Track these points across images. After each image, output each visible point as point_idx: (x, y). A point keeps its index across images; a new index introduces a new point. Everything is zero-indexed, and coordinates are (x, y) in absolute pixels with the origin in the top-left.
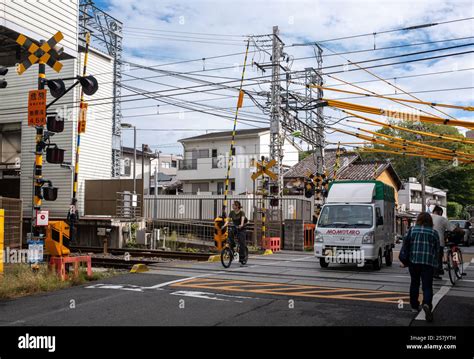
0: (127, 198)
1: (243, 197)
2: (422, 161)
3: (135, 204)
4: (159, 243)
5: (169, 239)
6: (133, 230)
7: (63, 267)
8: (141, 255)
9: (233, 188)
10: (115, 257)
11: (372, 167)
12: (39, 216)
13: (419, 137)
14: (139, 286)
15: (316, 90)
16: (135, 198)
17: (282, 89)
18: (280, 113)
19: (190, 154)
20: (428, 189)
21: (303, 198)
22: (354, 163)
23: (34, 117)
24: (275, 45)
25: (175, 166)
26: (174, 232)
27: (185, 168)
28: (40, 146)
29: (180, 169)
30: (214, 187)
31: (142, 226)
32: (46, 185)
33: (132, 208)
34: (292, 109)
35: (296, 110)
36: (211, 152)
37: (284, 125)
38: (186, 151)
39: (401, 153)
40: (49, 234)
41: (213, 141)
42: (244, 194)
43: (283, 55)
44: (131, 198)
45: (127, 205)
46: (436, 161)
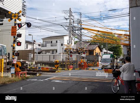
0: (30, 55)
1: (60, 54)
2: (107, 44)
3: (32, 57)
4: (39, 68)
5: (42, 66)
6: (32, 64)
7: (20, 75)
8: (36, 71)
9: (57, 52)
10: (29, 72)
11: (94, 46)
12: (14, 61)
13: (106, 37)
14: (42, 79)
15: (80, 25)
16: (32, 55)
17: (72, 25)
18: (71, 31)
19: (45, 42)
20: (108, 52)
21: (78, 54)
22: (89, 45)
23: (13, 33)
24: (70, 13)
25: (40, 46)
26: (43, 65)
27: (43, 46)
28: (15, 41)
29: (42, 47)
30: (51, 52)
31: (34, 63)
32: (16, 52)
33: (31, 58)
34: (74, 30)
35: (75, 30)
36: (50, 42)
37: (72, 34)
38: (43, 42)
39: (102, 42)
40: (16, 66)
41: (51, 39)
42: (60, 53)
43: (72, 16)
44: (31, 55)
45: (30, 57)
46: (110, 44)
